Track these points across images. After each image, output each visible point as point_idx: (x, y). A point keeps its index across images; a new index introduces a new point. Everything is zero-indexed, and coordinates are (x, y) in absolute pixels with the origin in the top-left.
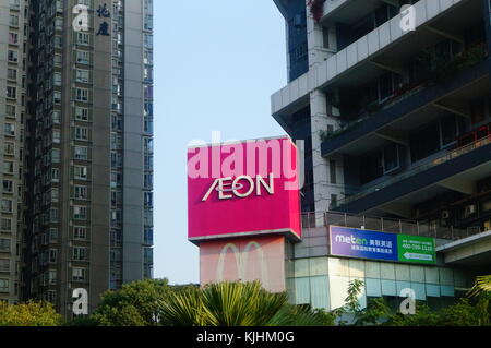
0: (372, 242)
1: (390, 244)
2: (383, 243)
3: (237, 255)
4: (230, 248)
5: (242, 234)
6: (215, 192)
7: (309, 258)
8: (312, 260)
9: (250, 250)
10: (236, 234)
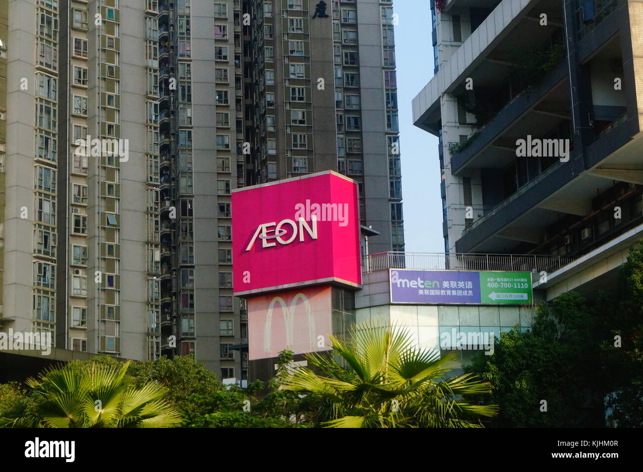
0: (446, 284)
1: (470, 285)
2: (461, 284)
3: (284, 309)
4: (277, 302)
5: (286, 286)
6: (259, 241)
7: (370, 307)
8: (374, 310)
9: (298, 303)
10: (280, 287)
